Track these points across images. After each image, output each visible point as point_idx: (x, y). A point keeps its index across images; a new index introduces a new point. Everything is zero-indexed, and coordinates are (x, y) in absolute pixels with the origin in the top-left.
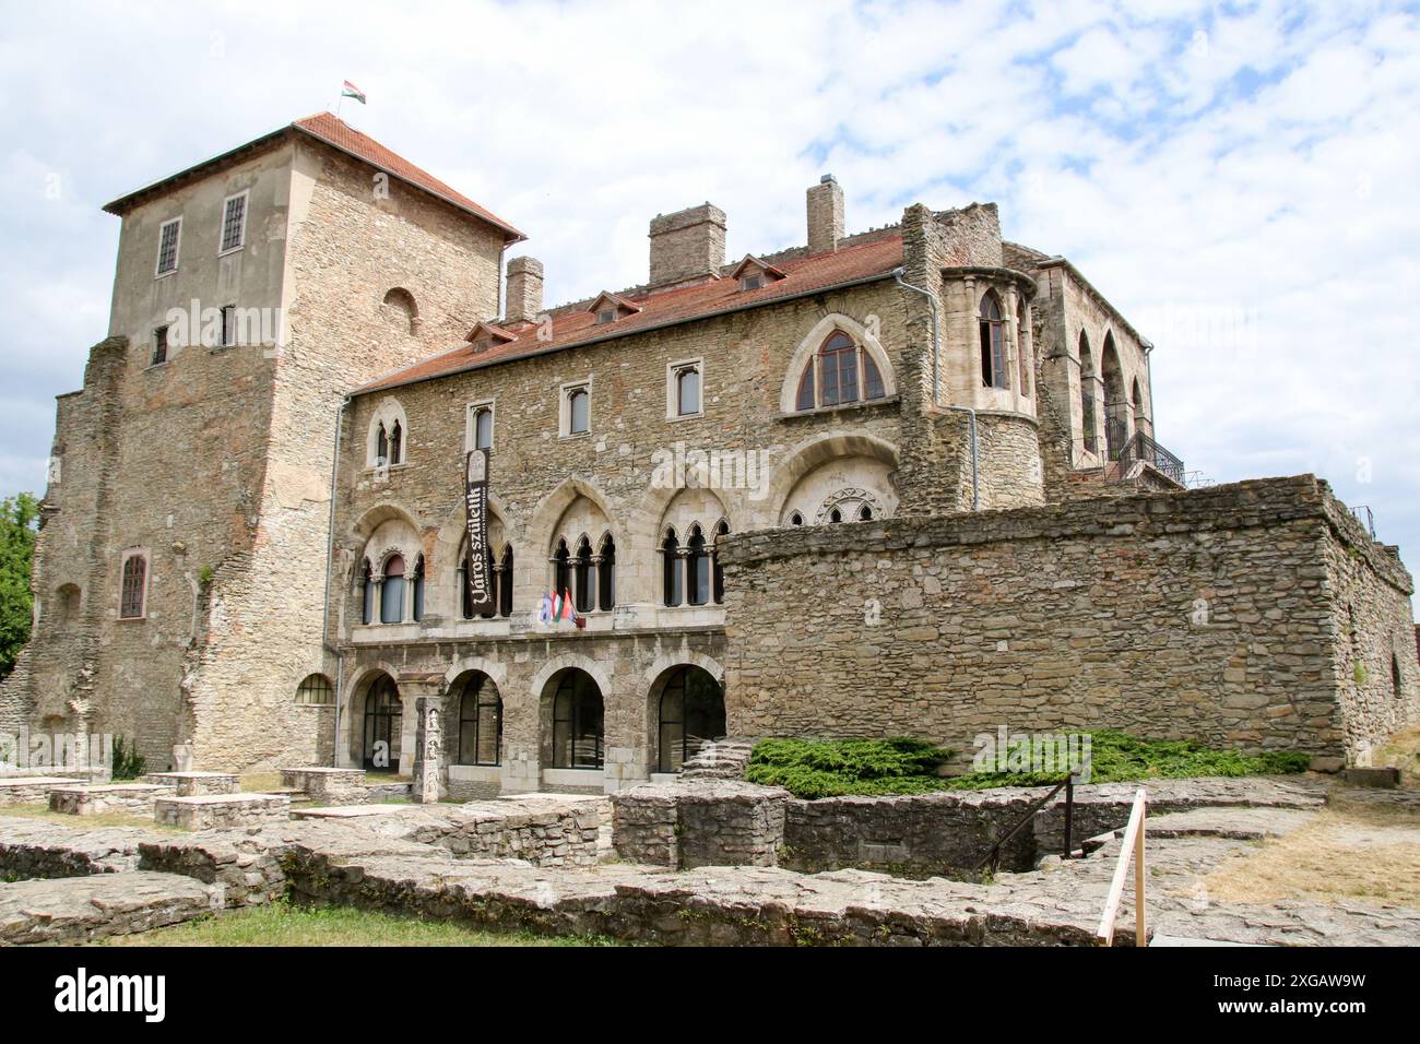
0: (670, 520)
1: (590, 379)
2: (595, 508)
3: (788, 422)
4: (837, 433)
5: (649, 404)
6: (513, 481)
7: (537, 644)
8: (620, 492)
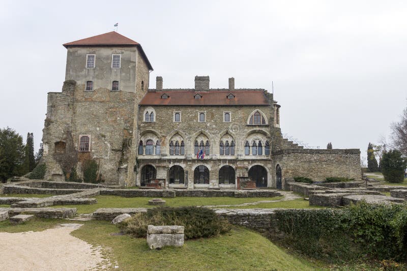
0: (222, 139)
1: (206, 111)
2: (205, 135)
3: (248, 126)
4: (258, 129)
5: (219, 118)
6: (186, 129)
7: (193, 161)
8: (213, 134)
